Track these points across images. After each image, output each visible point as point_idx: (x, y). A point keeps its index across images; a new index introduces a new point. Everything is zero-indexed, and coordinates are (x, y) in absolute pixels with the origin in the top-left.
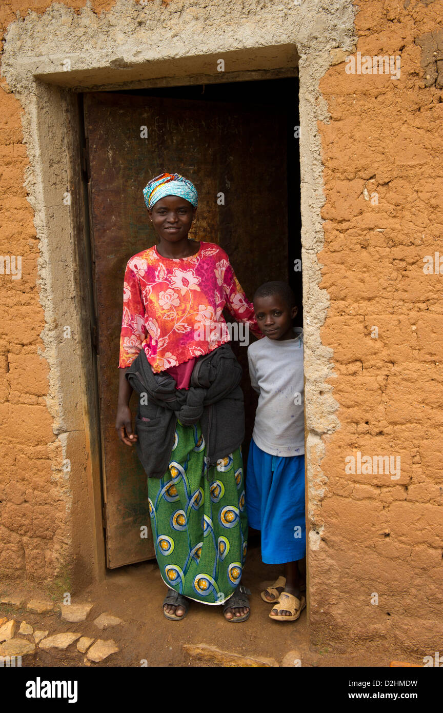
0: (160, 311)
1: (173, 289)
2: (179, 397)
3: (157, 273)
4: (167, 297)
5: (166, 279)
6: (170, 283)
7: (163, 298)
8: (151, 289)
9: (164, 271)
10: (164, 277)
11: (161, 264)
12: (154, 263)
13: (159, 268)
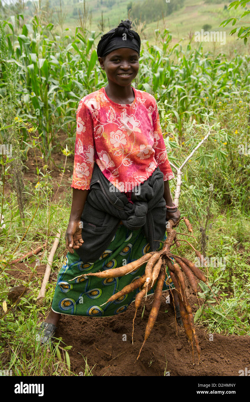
0: (111, 148)
1: (122, 130)
2: (127, 210)
3: (108, 115)
4: (117, 137)
5: (116, 122)
6: (119, 124)
7: (113, 138)
8: (103, 129)
9: (114, 113)
10: (114, 120)
11: (111, 107)
12: (105, 105)
13: (109, 111)
